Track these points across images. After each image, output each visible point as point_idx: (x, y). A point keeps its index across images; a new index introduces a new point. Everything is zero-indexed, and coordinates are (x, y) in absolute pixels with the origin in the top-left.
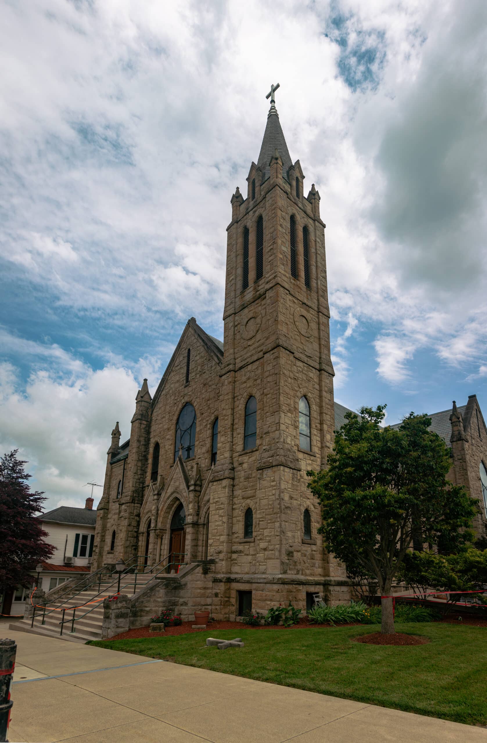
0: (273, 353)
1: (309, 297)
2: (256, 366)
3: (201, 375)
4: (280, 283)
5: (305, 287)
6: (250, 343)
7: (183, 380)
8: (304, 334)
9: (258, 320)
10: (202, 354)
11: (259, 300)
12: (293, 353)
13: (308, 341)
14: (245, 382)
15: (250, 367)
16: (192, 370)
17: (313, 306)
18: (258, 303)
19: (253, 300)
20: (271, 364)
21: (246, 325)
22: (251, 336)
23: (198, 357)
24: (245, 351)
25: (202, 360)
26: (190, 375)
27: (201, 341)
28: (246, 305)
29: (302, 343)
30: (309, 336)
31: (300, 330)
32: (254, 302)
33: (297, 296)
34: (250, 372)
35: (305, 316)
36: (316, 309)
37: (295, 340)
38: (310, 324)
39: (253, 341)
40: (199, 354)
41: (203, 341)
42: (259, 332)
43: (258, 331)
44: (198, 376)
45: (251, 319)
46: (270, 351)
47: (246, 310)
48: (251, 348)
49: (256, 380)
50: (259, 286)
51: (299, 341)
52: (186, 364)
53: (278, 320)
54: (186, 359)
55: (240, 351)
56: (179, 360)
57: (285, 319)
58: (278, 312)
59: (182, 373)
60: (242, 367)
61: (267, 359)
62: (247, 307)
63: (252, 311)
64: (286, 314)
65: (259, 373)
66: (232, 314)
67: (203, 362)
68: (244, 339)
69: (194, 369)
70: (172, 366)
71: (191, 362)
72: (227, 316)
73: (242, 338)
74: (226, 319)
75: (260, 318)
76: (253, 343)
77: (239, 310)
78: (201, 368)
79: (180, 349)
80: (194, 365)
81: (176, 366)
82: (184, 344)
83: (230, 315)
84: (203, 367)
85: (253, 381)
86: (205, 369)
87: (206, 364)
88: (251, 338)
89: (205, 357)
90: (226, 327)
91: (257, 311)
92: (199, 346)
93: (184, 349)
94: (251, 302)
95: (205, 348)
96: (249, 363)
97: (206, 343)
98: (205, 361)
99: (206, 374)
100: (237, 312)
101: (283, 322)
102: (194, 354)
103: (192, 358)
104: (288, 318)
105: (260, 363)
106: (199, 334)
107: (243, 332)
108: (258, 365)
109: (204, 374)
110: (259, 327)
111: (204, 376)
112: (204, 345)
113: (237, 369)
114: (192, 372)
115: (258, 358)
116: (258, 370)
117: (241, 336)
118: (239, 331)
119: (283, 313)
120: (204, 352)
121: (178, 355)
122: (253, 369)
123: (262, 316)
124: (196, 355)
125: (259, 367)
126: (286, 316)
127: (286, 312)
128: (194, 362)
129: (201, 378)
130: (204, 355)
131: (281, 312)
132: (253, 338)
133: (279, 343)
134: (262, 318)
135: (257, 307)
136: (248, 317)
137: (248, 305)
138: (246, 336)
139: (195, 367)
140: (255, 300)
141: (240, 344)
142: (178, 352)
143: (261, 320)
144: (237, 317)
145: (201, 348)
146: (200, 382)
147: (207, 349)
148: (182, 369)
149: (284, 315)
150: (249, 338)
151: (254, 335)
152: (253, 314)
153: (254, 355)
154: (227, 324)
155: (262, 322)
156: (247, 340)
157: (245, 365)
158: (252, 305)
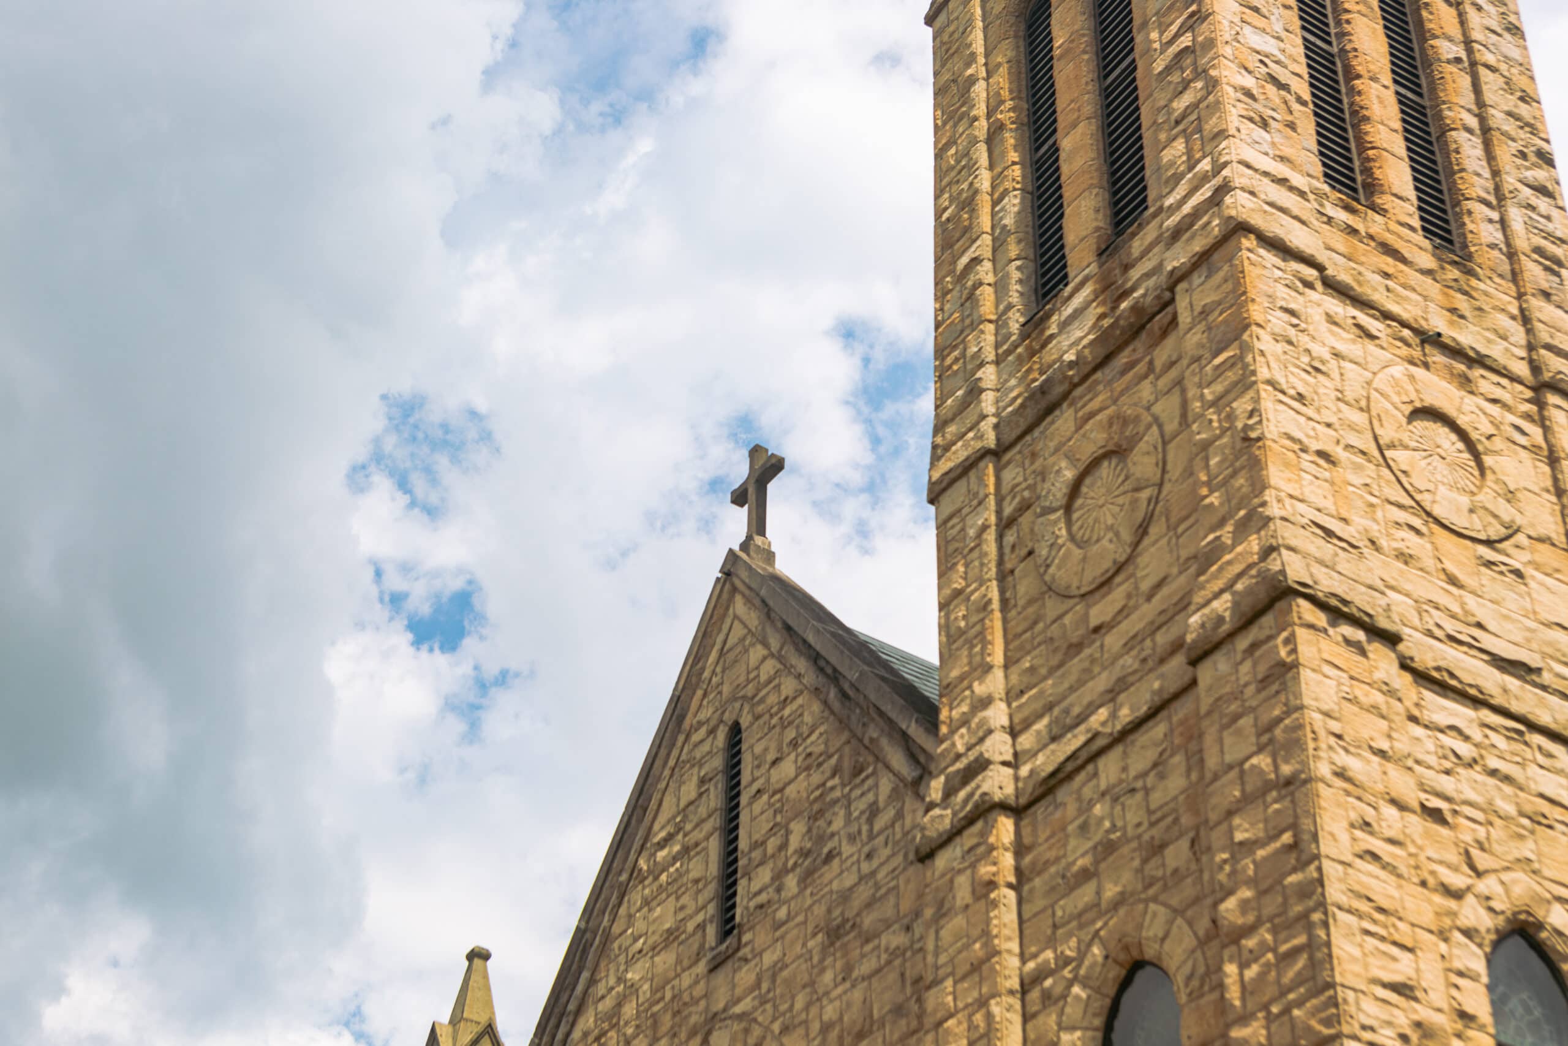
0: (1254, 646)
1: (1461, 302)
2: (1152, 755)
3: (809, 873)
4: (1257, 221)
5: (1426, 244)
6: (1099, 613)
7: (701, 927)
8: (1460, 521)
9: (1142, 464)
10: (815, 743)
11: (1139, 344)
12: (1391, 639)
13: (1489, 564)
14: (1086, 875)
15: (1109, 769)
16: (756, 855)
17: (1496, 351)
18: (1131, 365)
19: (1102, 352)
20: (1246, 722)
21: (1068, 508)
22: (1107, 564)
23: (788, 768)
24: (1076, 664)
25: (816, 778)
26: (741, 887)
27: (801, 664)
28: (1059, 390)
29: (1453, 581)
30: (1495, 531)
31: (1425, 499)
32: (1107, 359)
33: (1379, 297)
34: (1113, 795)
35: (1450, 411)
36: (1522, 369)
37: (1405, 558)
38: (1488, 460)
39: (1117, 596)
40: (794, 744)
41: (815, 658)
42: (1154, 530)
43: (1142, 530)
44: (791, 882)
45: (1095, 463)
46: (1231, 635)
47: (1064, 421)
48: (1113, 641)
49: (1158, 848)
50: (1127, 268)
51: (1430, 563)
52: (715, 821)
53: (1263, 433)
54: (716, 787)
55: (1043, 671)
56: (674, 800)
57: (1314, 429)
58: (1263, 394)
59: (696, 881)
60: (1061, 775)
61: (1217, 696)
62: (1071, 397)
63: (1098, 417)
64: (1316, 398)
65: (1175, 798)
66: (978, 454)
67: (817, 793)
68: (1066, 594)
69: (763, 843)
70: (636, 846)
71: (750, 804)
72: (952, 475)
73: (1050, 589)
74: (949, 492)
75: (1152, 449)
76: (1118, 606)
77: (1023, 425)
78: (809, 830)
79: (679, 732)
80: (768, 821)
81: (658, 843)
82: (705, 702)
83: (970, 461)
84: (821, 823)
85: (1136, 863)
86: (833, 835)
87: (835, 802)
88: (1104, 578)
89: (830, 757)
90: (948, 542)
91: (1129, 412)
92: (795, 698)
93: (703, 731)
94: (1092, 365)
95: (825, 703)
96: (1100, 742)
97: (835, 670)
98: (829, 784)
99: (842, 862)
100: (1007, 444)
101: (1302, 450)
102: (766, 749)
103: (754, 780)
104: (1329, 425)
105: (1172, 730)
106: (790, 622)
107: (1053, 553)
108: (1163, 741)
109: (826, 868)
110: (1152, 504)
111: (826, 879)
112: (819, 686)
113: (1031, 794)
114: (756, 863)
115: (1156, 698)
116: (1162, 777)
117: (1047, 578)
118: (1030, 553)
119: (1292, 392)
120: (822, 729)
121: (667, 772)
122: (1132, 773)
123: (1162, 436)
124: (779, 755)
125: (1168, 753)
126: (1318, 411)
127: (1311, 390)
128: (765, 797)
129: (812, 894)
130: (826, 744)
131: (1275, 389)
132: (1118, 579)
133: (1285, 577)
134: (1165, 444)
135: (1127, 389)
136: (1078, 456)
137: (1076, 386)
138: (1076, 574)
139: (771, 829)
140: (1112, 348)
141: (1041, 625)
142: (668, 755)
143: (1160, 456)
144: (1009, 463)
145: (801, 706)
146: (805, 922)
147: (842, 703)
148: (692, 853)
149: (1305, 405)
150: (1095, 578)
151: (1122, 559)
152: (1105, 436)
153: (1132, 684)
154: (955, 521)
155: (1164, 471)
156: (1083, 596)
157: (1077, 758)
158: (1097, 382)
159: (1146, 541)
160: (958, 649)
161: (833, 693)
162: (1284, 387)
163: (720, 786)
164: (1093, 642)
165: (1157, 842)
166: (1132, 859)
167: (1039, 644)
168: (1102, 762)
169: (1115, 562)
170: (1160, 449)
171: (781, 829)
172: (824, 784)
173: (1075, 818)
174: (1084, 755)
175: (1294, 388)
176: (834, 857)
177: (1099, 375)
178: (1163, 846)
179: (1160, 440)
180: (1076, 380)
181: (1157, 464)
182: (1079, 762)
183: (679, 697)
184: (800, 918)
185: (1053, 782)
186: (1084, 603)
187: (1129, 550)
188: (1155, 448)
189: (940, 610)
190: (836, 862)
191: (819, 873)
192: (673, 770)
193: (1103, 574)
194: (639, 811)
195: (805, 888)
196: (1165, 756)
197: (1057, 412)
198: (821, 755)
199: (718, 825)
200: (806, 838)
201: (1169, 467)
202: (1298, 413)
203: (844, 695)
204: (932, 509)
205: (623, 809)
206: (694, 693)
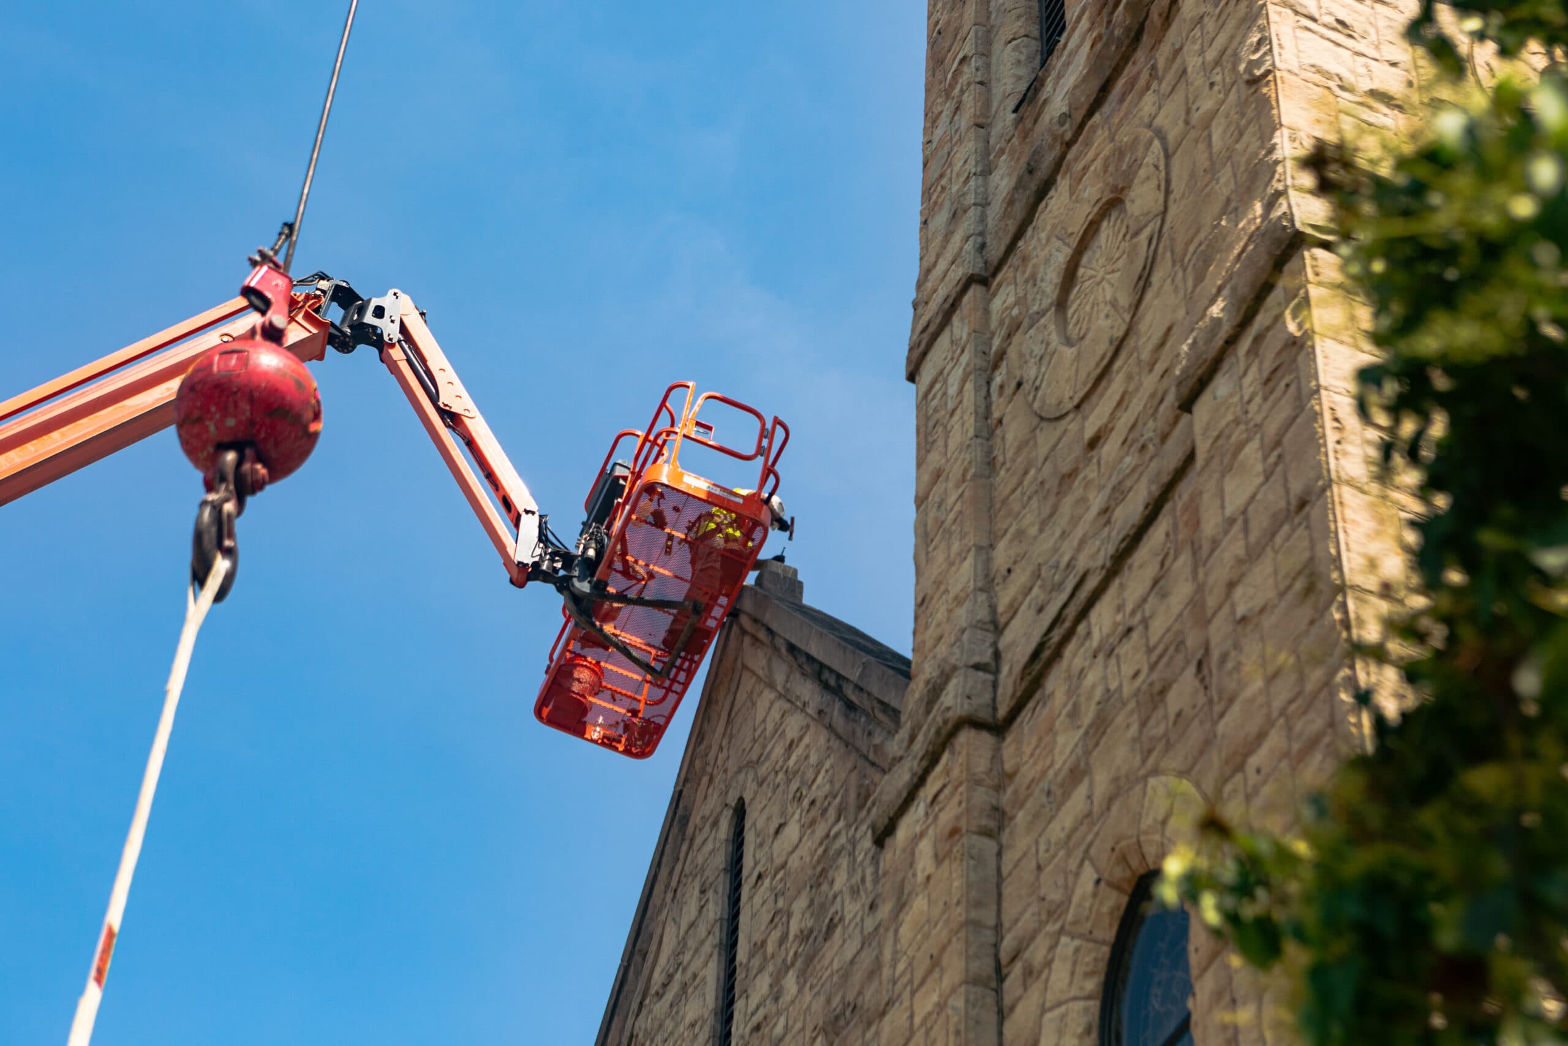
2: (1152, 570)
3: (810, 960)
6: (1095, 419)
9: (1143, 199)
10: (819, 788)
11: (1140, 55)
14: (1076, 776)
16: (756, 962)
19: (1095, 85)
20: (1250, 448)
21: (1061, 304)
22: (1104, 349)
23: (792, 831)
24: (1069, 501)
25: (821, 830)
26: (739, 1012)
28: (1049, 158)
32: (1105, 89)
39: (1116, 385)
40: (799, 798)
43: (1143, 282)
44: (790, 983)
45: (1092, 229)
47: (1058, 200)
48: (1110, 449)
49: (1159, 697)
52: (715, 939)
53: (1273, 65)
54: (716, 892)
55: (1033, 531)
56: (674, 930)
57: (1367, 66)
58: (1273, 17)
59: (693, 1025)
60: (1046, 654)
61: (1215, 434)
62: (1064, 163)
63: (1092, 168)
64: (1372, 31)
65: (1180, 615)
66: (958, 288)
67: (820, 851)
68: (1058, 414)
69: (764, 943)
70: (635, 1006)
71: (751, 898)
72: (931, 329)
73: (1042, 419)
74: (929, 356)
75: (1152, 169)
76: (1117, 397)
77: (1012, 226)
78: (811, 903)
79: (683, 840)
80: (768, 911)
81: (657, 993)
82: (710, 791)
83: (951, 301)
84: (825, 887)
85: (1134, 729)
86: (835, 897)
87: (839, 853)
88: (1099, 370)
89: (835, 797)
90: (928, 418)
91: (1125, 139)
92: (801, 738)
93: (708, 825)
94: (1085, 107)
95: (830, 728)
96: (1091, 583)
97: (839, 677)
98: (833, 833)
99: (845, 928)
100: (995, 262)
101: (1342, 88)
102: (769, 819)
103: (756, 864)
104: (1394, 64)
105: (1175, 525)
106: (793, 641)
107: (1043, 369)
108: (1165, 544)
109: (827, 945)
110: (1154, 242)
111: (826, 962)
112: (822, 708)
113: (1013, 695)
114: (754, 972)
115: (1154, 488)
116: (1164, 596)
117: (1036, 405)
118: (1019, 385)
119: (1330, 20)
120: (827, 765)
121: (670, 895)
122: (1129, 607)
123: (1166, 150)
124: (782, 821)
125: (1171, 557)
126: (1377, 47)
127: (1362, 19)
128: (767, 882)
129: (811, 987)
130: (831, 782)
131: (1297, 13)
132: (1118, 364)
133: (1292, 221)
134: (1168, 157)
135: (1126, 114)
136: (1070, 230)
137: (1069, 145)
138: (1068, 380)
139: (772, 921)
140: (1108, 73)
141: (1032, 472)
142: (671, 873)
143: (1163, 174)
144: (1000, 285)
145: (808, 746)
146: (803, 1029)
147: (846, 716)
148: (690, 990)
149: (1350, 36)
150: (1089, 375)
151: (1120, 333)
152: (1101, 185)
153: (1131, 489)
154: (938, 386)
155: (1168, 192)
156: (1078, 407)
157: (1064, 621)
158: (1094, 128)
159: (1149, 295)
160: (935, 548)
161: (836, 712)
162: (1314, 11)
163: (720, 890)
164: (1090, 460)
165: (1157, 687)
166: (1128, 726)
167: (1030, 498)
168: (1094, 615)
169: (1111, 342)
170: (1162, 168)
171: (780, 916)
172: (828, 836)
173: (1065, 705)
174: (1072, 612)
175: (1330, 14)
176: (836, 926)
177: (1097, 118)
178: (1163, 692)
179: (1162, 155)
180: (1068, 136)
181: (1159, 186)
182: (1067, 624)
183: (681, 792)
184: (799, 1025)
185: (1037, 667)
186: (1079, 417)
187: (1127, 317)
188: (1156, 167)
189: (918, 507)
190: (839, 930)
191: (820, 954)
192: (675, 891)
193: (1097, 365)
194: (637, 958)
195: (805, 982)
196: (1167, 563)
197: (1052, 193)
198: (826, 797)
199: (717, 941)
200: (808, 915)
201: (1174, 184)
202: (1339, 45)
203: (850, 706)
204: (912, 386)
205: (619, 962)
206: (699, 784)
